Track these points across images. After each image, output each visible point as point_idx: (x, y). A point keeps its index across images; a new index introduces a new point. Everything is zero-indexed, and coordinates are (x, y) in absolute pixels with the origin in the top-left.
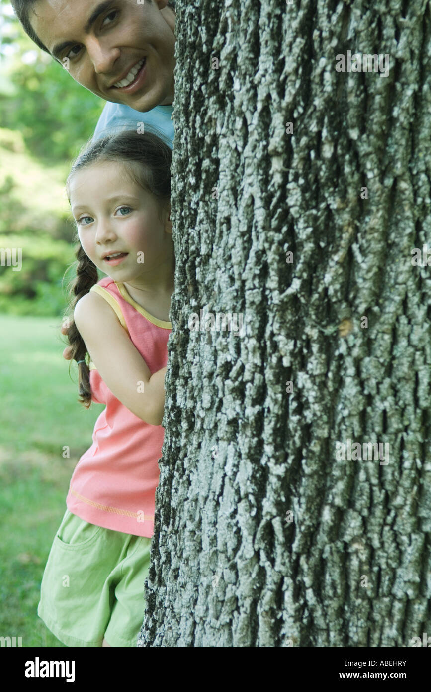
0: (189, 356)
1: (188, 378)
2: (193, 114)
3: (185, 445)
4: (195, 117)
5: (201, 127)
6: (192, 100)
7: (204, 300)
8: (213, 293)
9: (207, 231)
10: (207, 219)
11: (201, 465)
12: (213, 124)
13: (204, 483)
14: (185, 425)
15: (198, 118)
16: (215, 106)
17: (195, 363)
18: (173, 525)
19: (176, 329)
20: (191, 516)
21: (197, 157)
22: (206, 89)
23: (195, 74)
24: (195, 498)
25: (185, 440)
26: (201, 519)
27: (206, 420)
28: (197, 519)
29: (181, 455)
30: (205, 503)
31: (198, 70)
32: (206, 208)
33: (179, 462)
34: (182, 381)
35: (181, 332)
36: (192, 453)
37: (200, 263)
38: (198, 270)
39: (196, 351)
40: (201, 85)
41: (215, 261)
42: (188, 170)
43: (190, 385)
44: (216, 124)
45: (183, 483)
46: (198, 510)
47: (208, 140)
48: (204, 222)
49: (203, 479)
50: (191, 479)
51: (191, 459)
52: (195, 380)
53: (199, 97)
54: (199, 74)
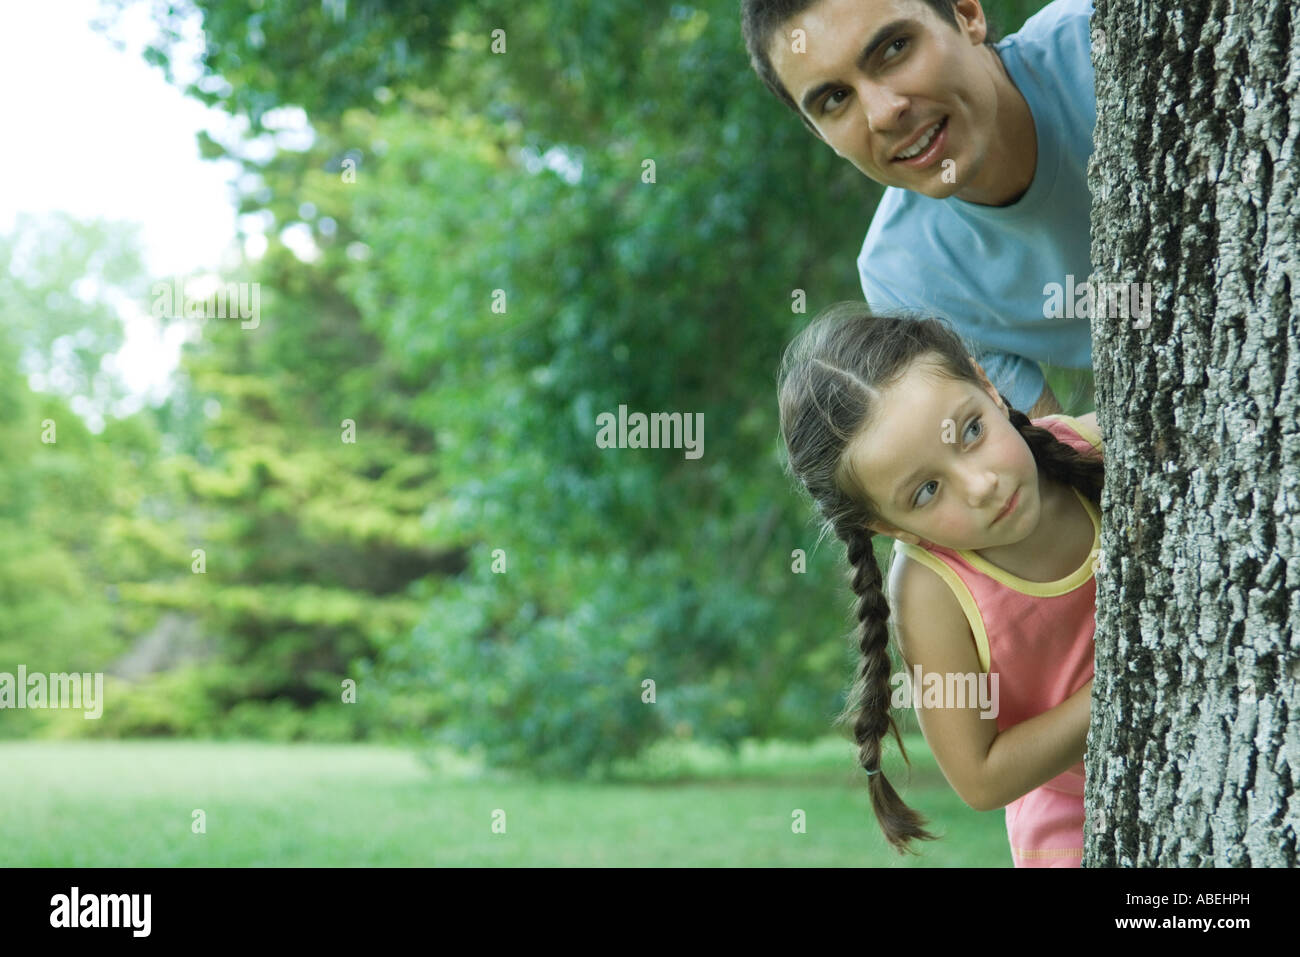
0: (1165, 559)
1: (1162, 598)
2: (1157, 156)
3: (1164, 712)
4: (1163, 158)
5: (1175, 174)
6: (1156, 132)
7: (1192, 460)
8: (1211, 446)
9: (1194, 345)
10: (1193, 324)
11: (1203, 742)
12: (1202, 166)
13: (1212, 771)
14: (1162, 677)
15: (1169, 159)
16: (1206, 136)
17: (1177, 570)
18: (1147, 852)
19: (1130, 519)
20: (1188, 829)
21: (1167, 224)
22: (1186, 109)
23: (1162, 89)
24: (1193, 799)
25: (1163, 704)
26: (1210, 833)
27: (1209, 663)
28: (1202, 833)
29: (1156, 730)
30: (1217, 805)
31: (1167, 82)
32: (1191, 307)
33: (1151, 743)
34: (1151, 604)
35: (1142, 520)
36: (1180, 723)
37: (1181, 401)
38: (1178, 412)
39: (1178, 550)
40: (1174, 105)
41: (1215, 392)
42: (1149, 246)
43: (1170, 608)
44: (1206, 166)
45: (1166, 777)
46: (1203, 818)
47: (1191, 192)
48: (1188, 330)
49: (1208, 764)
50: (1181, 768)
51: (1178, 733)
52: (1180, 597)
53: (1171, 125)
54: (1169, 87)
